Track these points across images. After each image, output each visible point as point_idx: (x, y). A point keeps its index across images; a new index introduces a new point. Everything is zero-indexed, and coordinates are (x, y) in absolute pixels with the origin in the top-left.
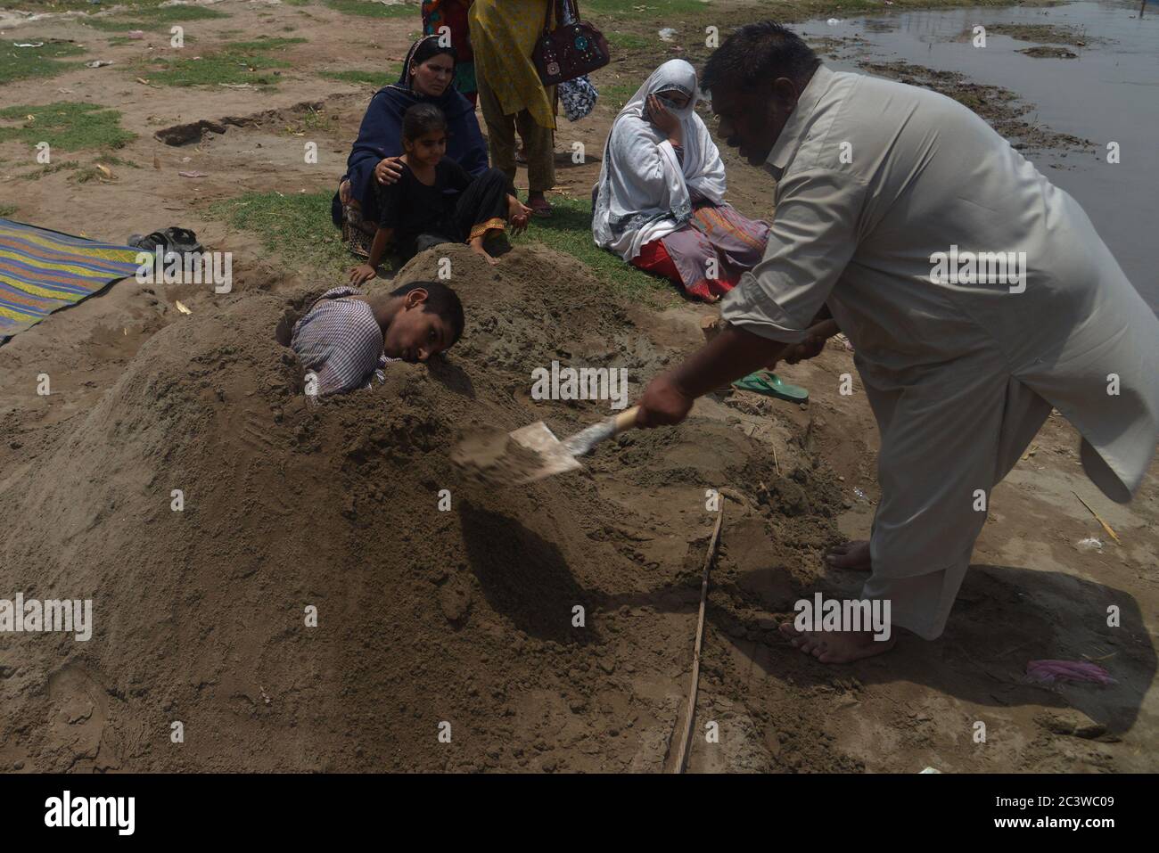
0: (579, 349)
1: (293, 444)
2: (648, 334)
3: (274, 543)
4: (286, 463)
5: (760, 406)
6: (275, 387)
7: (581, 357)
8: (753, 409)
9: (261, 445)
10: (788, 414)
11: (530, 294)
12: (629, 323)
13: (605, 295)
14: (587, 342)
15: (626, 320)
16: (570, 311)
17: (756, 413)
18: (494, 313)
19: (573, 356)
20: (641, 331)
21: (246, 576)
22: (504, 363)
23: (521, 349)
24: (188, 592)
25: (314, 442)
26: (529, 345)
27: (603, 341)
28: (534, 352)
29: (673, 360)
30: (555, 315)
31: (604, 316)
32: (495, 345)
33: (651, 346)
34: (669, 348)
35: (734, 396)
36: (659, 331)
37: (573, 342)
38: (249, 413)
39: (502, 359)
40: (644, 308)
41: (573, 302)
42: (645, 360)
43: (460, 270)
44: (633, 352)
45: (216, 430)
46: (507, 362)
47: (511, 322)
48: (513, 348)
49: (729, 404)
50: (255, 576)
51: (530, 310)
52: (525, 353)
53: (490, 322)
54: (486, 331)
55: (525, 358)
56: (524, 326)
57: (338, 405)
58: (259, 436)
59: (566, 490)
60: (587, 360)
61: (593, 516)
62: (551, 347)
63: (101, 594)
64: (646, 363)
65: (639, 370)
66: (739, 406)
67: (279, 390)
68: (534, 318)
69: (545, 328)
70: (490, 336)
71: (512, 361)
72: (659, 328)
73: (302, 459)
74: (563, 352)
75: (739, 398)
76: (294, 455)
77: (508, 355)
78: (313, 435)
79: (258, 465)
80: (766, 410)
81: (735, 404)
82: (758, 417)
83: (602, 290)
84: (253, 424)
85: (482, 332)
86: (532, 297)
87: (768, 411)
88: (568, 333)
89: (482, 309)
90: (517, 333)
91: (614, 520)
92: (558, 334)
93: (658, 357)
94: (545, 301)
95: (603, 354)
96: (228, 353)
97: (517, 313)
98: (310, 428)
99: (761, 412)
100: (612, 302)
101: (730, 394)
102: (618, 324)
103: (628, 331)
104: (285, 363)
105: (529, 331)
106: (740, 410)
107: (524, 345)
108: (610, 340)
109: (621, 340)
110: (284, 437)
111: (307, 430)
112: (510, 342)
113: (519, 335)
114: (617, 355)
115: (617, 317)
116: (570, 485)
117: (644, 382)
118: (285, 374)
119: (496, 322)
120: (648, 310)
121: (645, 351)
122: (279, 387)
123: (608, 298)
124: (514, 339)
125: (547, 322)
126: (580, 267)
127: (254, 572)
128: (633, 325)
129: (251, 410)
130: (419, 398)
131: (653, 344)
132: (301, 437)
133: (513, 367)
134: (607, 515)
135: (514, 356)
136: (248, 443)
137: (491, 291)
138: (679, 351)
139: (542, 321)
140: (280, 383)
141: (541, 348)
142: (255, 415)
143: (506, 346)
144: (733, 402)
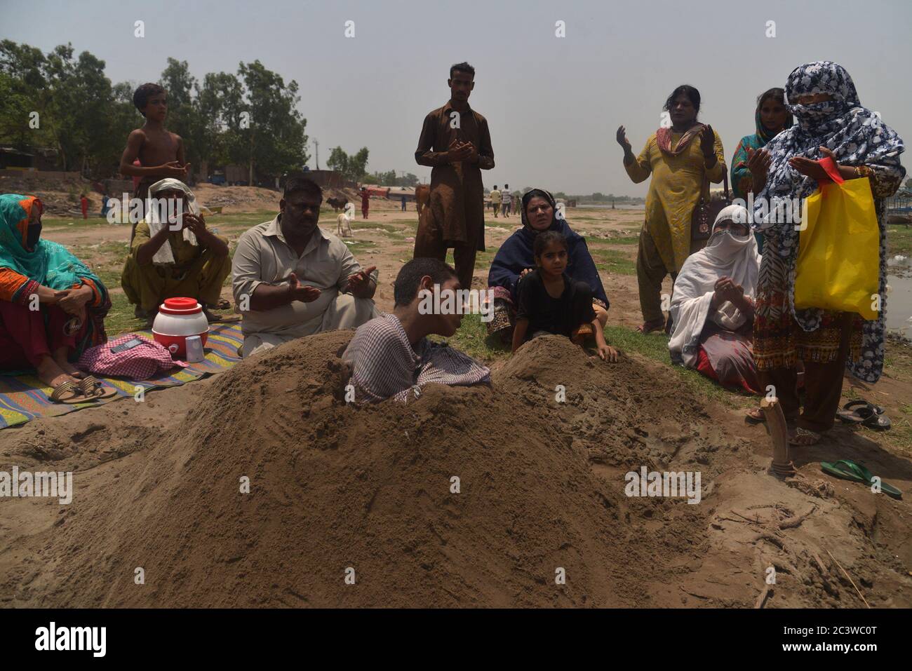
0: (656, 430)
1: (311, 438)
2: (721, 426)
3: (266, 531)
4: (299, 454)
5: (823, 489)
6: (311, 386)
7: (656, 437)
8: (814, 490)
9: (282, 435)
10: (852, 502)
11: (616, 381)
12: (705, 416)
13: (685, 391)
14: (663, 425)
15: (702, 412)
16: (651, 399)
17: (817, 495)
18: (581, 391)
19: (650, 435)
20: (715, 423)
21: (232, 561)
22: (585, 433)
23: (602, 423)
24: (178, 568)
25: (332, 439)
26: (610, 421)
27: (678, 426)
28: (614, 428)
29: (743, 448)
30: (637, 400)
31: (682, 407)
32: (579, 417)
33: (723, 435)
34: (739, 438)
35: (795, 477)
36: (732, 424)
37: (651, 424)
38: (282, 406)
39: (584, 429)
40: (719, 405)
41: (654, 393)
42: (717, 446)
43: (556, 354)
44: (706, 439)
45: (249, 419)
46: (589, 432)
47: (595, 400)
48: (595, 422)
49: (790, 484)
50: (240, 562)
51: (615, 393)
52: (605, 427)
53: (576, 397)
54: (572, 404)
55: (606, 431)
56: (607, 405)
57: (367, 411)
58: (283, 428)
59: (604, 537)
60: (662, 440)
61: (628, 567)
62: (630, 425)
63: (112, 560)
64: (717, 449)
65: (711, 454)
66: (800, 487)
67: (314, 390)
68: (617, 400)
69: (627, 410)
70: (576, 409)
71: (592, 432)
72: (732, 422)
73: (316, 454)
74: (640, 431)
75: (801, 479)
76: (309, 449)
77: (590, 427)
78: (332, 432)
79: (274, 453)
80: (827, 494)
81: (796, 485)
82: (819, 499)
83: (683, 387)
84: (282, 417)
85: (569, 406)
86: (618, 383)
87: (830, 495)
88: (647, 416)
89: (572, 386)
90: (600, 409)
91: (650, 575)
92: (638, 416)
93: (729, 445)
94: (630, 388)
95: (677, 437)
96: (288, 358)
97: (602, 393)
98: (331, 425)
99: (823, 494)
100: (692, 397)
101: (792, 475)
102: (694, 415)
103: (703, 421)
104: (330, 369)
105: (611, 410)
106: (801, 490)
107: (605, 420)
108: (685, 427)
109: (696, 428)
110: (306, 431)
111: (326, 427)
112: (593, 416)
113: (602, 411)
114: (690, 440)
115: (695, 409)
116: (609, 533)
117: (713, 464)
118: (327, 377)
119: (582, 398)
120: (723, 407)
121: (717, 439)
122: (316, 387)
123: (688, 394)
124: (597, 415)
125: (629, 405)
126: (667, 370)
127: (240, 558)
128: (710, 417)
129: (284, 404)
130: (452, 418)
131: (725, 434)
132: (320, 433)
133: (593, 438)
134: (645, 569)
135: (594, 428)
136: (271, 432)
137: (580, 373)
138: (749, 441)
139: (625, 404)
140: (317, 384)
141: (620, 425)
142: (286, 409)
143: (588, 419)
144: (794, 482)
